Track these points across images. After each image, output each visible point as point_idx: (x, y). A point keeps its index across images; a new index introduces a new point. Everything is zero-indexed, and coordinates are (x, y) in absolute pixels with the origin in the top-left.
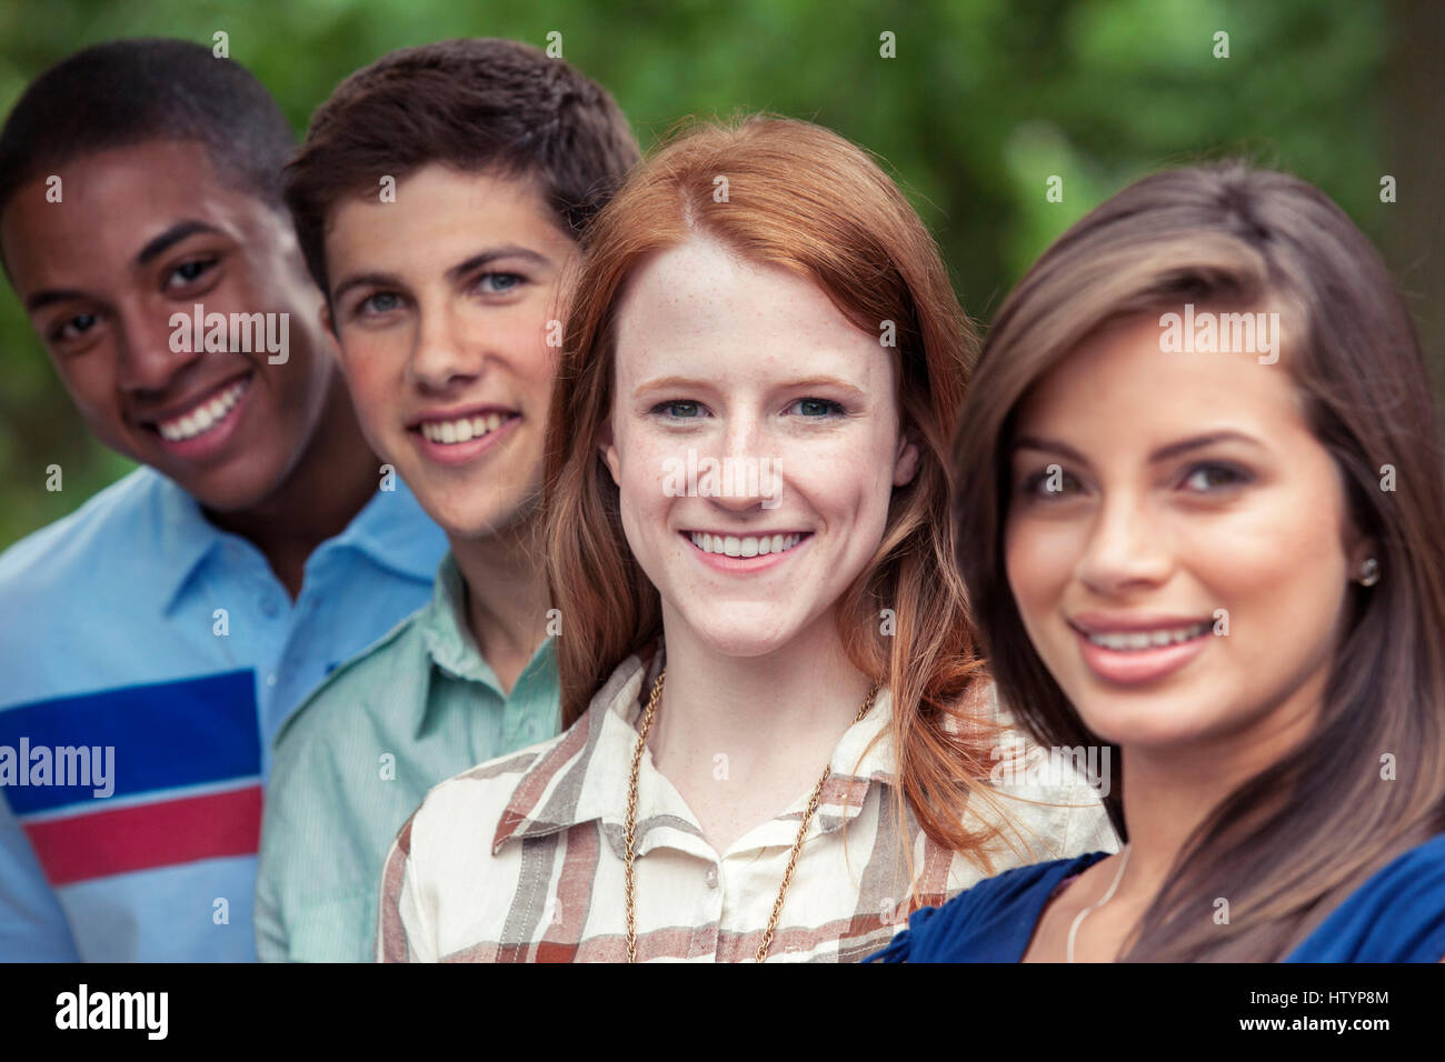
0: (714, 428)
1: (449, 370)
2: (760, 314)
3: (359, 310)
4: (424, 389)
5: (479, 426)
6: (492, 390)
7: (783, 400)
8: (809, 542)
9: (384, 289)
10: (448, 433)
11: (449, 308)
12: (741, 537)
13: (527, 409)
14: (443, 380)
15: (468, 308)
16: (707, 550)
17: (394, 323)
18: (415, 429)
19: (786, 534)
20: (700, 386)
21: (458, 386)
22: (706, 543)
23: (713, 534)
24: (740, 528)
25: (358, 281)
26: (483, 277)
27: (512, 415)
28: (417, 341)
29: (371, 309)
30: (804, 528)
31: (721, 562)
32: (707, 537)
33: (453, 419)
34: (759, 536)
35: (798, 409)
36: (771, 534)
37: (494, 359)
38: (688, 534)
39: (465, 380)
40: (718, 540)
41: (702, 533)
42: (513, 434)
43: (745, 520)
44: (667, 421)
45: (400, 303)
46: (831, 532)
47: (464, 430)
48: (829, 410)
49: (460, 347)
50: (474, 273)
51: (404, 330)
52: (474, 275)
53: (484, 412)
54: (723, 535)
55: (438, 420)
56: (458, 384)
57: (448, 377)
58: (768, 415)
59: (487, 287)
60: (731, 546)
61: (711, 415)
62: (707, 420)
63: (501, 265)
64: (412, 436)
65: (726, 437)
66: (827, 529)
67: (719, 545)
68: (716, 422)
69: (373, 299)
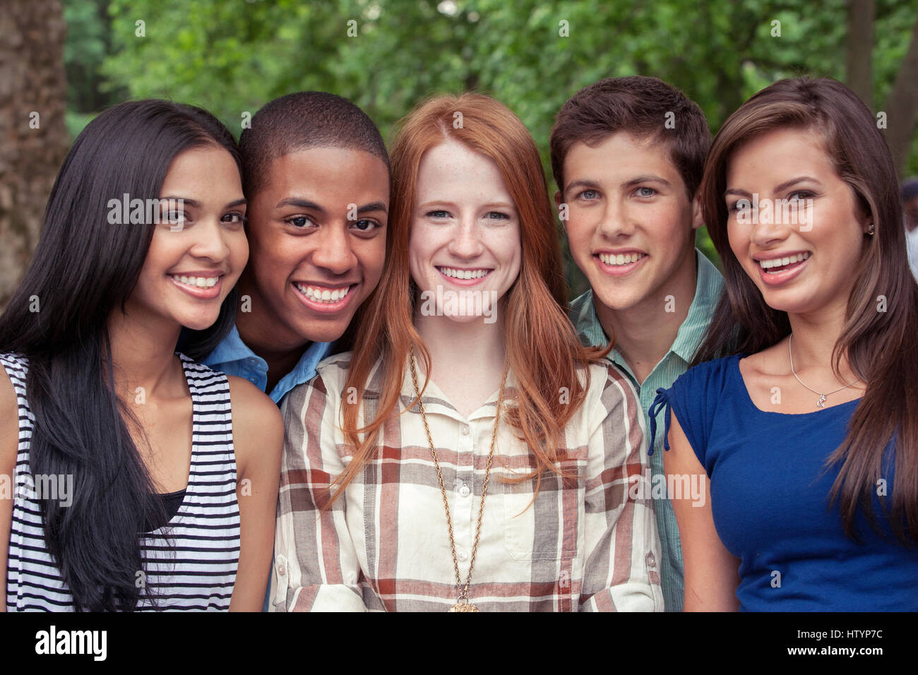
0: (453, 223)
1: (618, 231)
2: (477, 175)
3: (578, 196)
4: (605, 237)
5: (628, 258)
6: (636, 242)
7: (484, 212)
8: (493, 274)
9: (590, 188)
10: (612, 259)
11: (622, 201)
12: (465, 270)
13: (652, 253)
14: (615, 235)
16: (449, 275)
17: (593, 205)
18: (596, 255)
19: (483, 269)
20: (450, 204)
21: (621, 238)
22: (449, 272)
23: (452, 268)
24: (464, 266)
25: (579, 183)
26: (638, 188)
27: (645, 255)
28: (605, 215)
29: (583, 197)
30: (490, 267)
31: (456, 281)
32: (449, 270)
33: (616, 253)
34: (472, 270)
35: (489, 216)
36: (477, 269)
37: (639, 228)
38: (438, 268)
39: (625, 236)
40: (454, 271)
41: (447, 267)
42: (644, 264)
43: (467, 263)
44: (433, 219)
45: (597, 196)
46: (502, 269)
47: (620, 259)
48: (502, 217)
49: (625, 220)
50: (634, 186)
51: (598, 209)
52: (636, 188)
53: (631, 252)
54: (457, 269)
55: (608, 253)
56: (622, 237)
57: (618, 234)
58: (477, 218)
59: (639, 193)
60: (460, 274)
61: (452, 217)
62: (451, 219)
63: (647, 184)
64: (595, 259)
65: (460, 226)
66: (500, 268)
67: (454, 273)
68: (455, 220)
69: (585, 192)
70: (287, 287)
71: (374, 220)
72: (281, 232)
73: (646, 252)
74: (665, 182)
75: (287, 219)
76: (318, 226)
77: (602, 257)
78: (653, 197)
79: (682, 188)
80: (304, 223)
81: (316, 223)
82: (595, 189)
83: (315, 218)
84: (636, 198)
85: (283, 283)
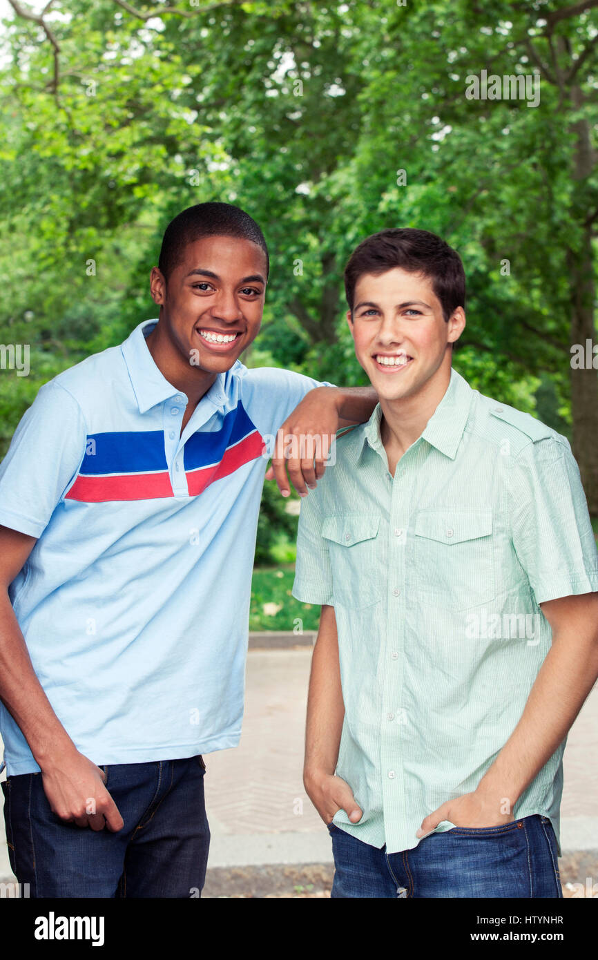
1: (391, 340)
3: (364, 314)
4: (381, 344)
6: (404, 349)
9: (373, 308)
10: (386, 361)
11: (395, 319)
13: (417, 357)
14: (388, 343)
15: (401, 319)
17: (374, 320)
18: (375, 357)
21: (393, 346)
25: (365, 304)
26: (407, 310)
27: (411, 358)
28: (382, 327)
29: (367, 314)
33: (389, 356)
37: (407, 338)
39: (397, 344)
42: (411, 364)
45: (377, 313)
49: (396, 333)
51: (377, 323)
52: (405, 309)
55: (383, 355)
57: (390, 342)
59: (408, 313)
63: (414, 307)
64: (373, 360)
69: (369, 311)
70: (193, 333)
71: (255, 289)
72: (190, 293)
73: (412, 356)
74: (428, 307)
75: (195, 284)
76: (215, 290)
77: (379, 359)
78: (418, 316)
79: (440, 312)
80: (206, 288)
81: (214, 288)
82: (377, 309)
83: (214, 285)
84: (405, 317)
85: (191, 329)
